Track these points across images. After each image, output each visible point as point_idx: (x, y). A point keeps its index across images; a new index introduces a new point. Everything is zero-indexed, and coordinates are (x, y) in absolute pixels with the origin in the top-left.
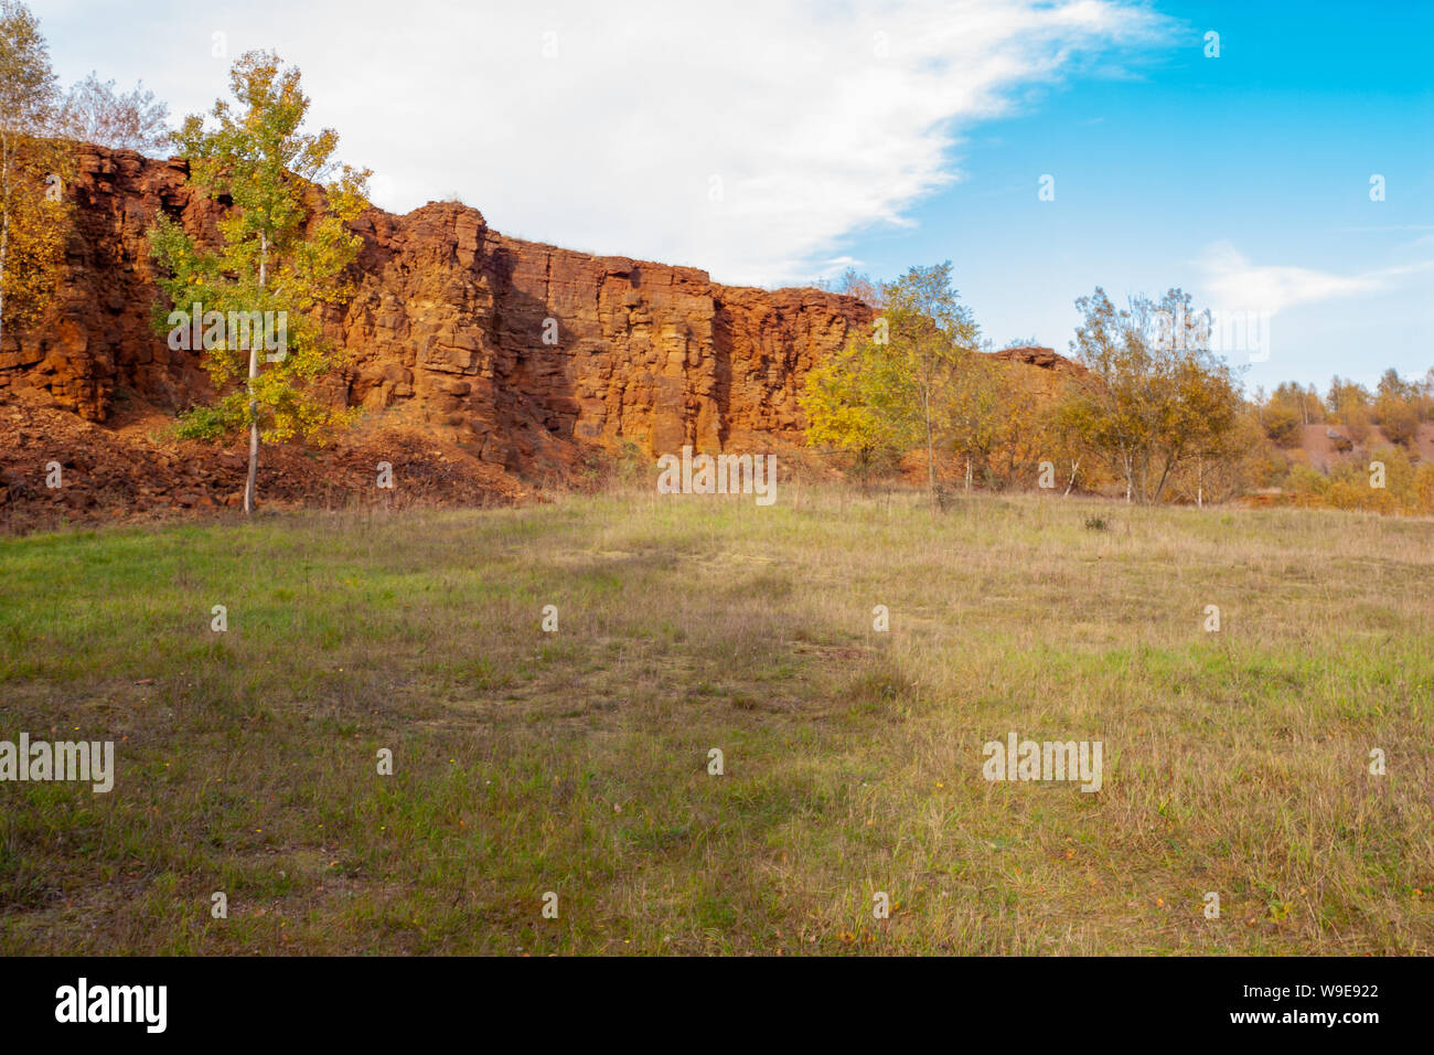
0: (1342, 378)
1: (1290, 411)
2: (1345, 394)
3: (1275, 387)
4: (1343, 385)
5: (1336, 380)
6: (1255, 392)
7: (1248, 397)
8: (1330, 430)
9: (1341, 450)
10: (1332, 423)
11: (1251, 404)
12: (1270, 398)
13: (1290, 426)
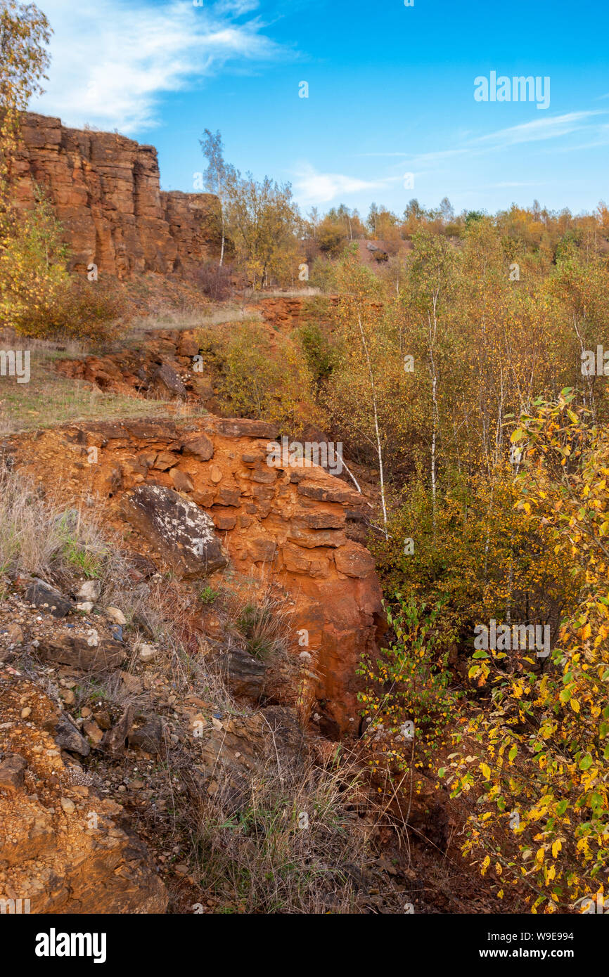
0: (378, 205)
1: (339, 227)
2: (380, 218)
3: (327, 212)
4: (379, 212)
5: (374, 207)
6: (310, 211)
7: (305, 216)
8: (369, 244)
9: (379, 260)
10: (372, 239)
11: (307, 222)
12: (323, 219)
13: (338, 240)
